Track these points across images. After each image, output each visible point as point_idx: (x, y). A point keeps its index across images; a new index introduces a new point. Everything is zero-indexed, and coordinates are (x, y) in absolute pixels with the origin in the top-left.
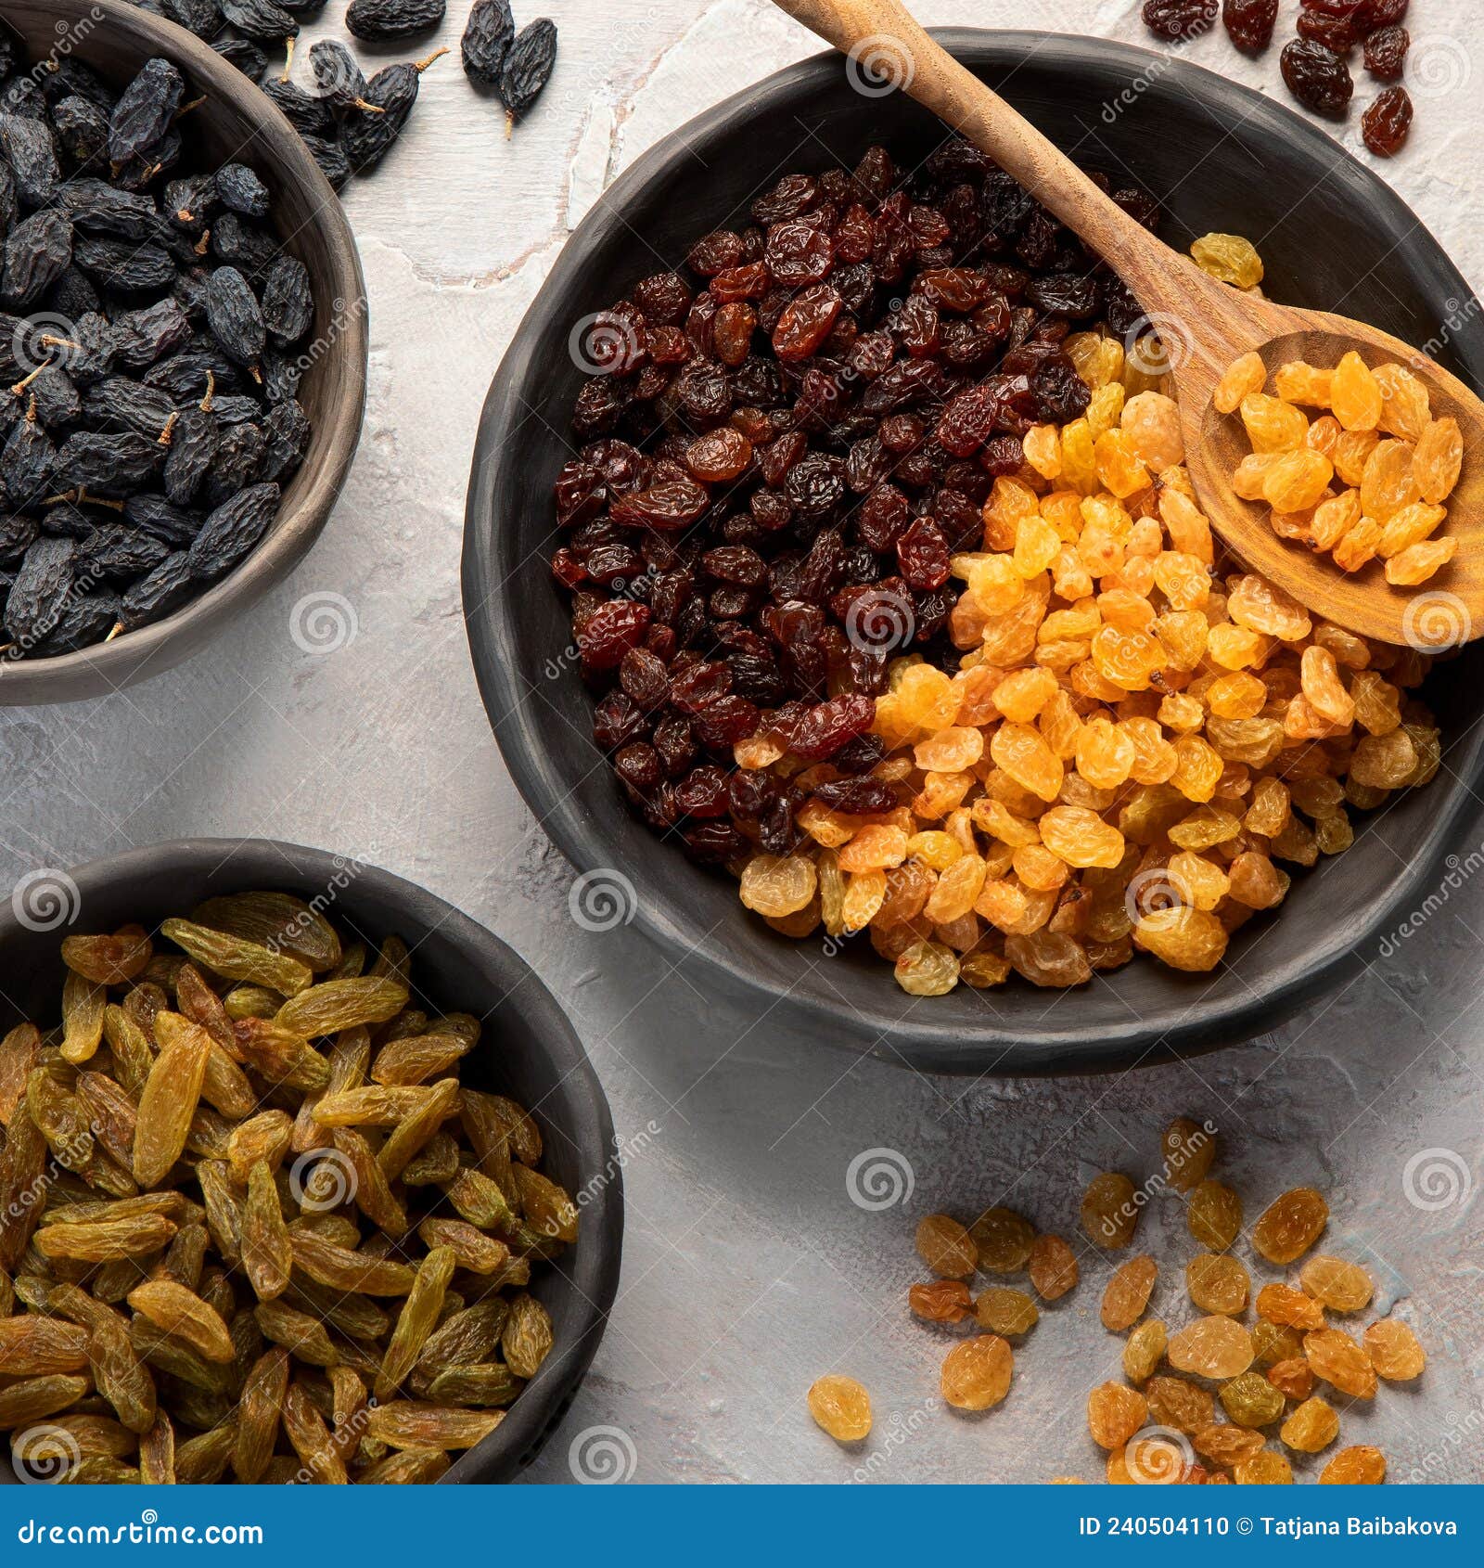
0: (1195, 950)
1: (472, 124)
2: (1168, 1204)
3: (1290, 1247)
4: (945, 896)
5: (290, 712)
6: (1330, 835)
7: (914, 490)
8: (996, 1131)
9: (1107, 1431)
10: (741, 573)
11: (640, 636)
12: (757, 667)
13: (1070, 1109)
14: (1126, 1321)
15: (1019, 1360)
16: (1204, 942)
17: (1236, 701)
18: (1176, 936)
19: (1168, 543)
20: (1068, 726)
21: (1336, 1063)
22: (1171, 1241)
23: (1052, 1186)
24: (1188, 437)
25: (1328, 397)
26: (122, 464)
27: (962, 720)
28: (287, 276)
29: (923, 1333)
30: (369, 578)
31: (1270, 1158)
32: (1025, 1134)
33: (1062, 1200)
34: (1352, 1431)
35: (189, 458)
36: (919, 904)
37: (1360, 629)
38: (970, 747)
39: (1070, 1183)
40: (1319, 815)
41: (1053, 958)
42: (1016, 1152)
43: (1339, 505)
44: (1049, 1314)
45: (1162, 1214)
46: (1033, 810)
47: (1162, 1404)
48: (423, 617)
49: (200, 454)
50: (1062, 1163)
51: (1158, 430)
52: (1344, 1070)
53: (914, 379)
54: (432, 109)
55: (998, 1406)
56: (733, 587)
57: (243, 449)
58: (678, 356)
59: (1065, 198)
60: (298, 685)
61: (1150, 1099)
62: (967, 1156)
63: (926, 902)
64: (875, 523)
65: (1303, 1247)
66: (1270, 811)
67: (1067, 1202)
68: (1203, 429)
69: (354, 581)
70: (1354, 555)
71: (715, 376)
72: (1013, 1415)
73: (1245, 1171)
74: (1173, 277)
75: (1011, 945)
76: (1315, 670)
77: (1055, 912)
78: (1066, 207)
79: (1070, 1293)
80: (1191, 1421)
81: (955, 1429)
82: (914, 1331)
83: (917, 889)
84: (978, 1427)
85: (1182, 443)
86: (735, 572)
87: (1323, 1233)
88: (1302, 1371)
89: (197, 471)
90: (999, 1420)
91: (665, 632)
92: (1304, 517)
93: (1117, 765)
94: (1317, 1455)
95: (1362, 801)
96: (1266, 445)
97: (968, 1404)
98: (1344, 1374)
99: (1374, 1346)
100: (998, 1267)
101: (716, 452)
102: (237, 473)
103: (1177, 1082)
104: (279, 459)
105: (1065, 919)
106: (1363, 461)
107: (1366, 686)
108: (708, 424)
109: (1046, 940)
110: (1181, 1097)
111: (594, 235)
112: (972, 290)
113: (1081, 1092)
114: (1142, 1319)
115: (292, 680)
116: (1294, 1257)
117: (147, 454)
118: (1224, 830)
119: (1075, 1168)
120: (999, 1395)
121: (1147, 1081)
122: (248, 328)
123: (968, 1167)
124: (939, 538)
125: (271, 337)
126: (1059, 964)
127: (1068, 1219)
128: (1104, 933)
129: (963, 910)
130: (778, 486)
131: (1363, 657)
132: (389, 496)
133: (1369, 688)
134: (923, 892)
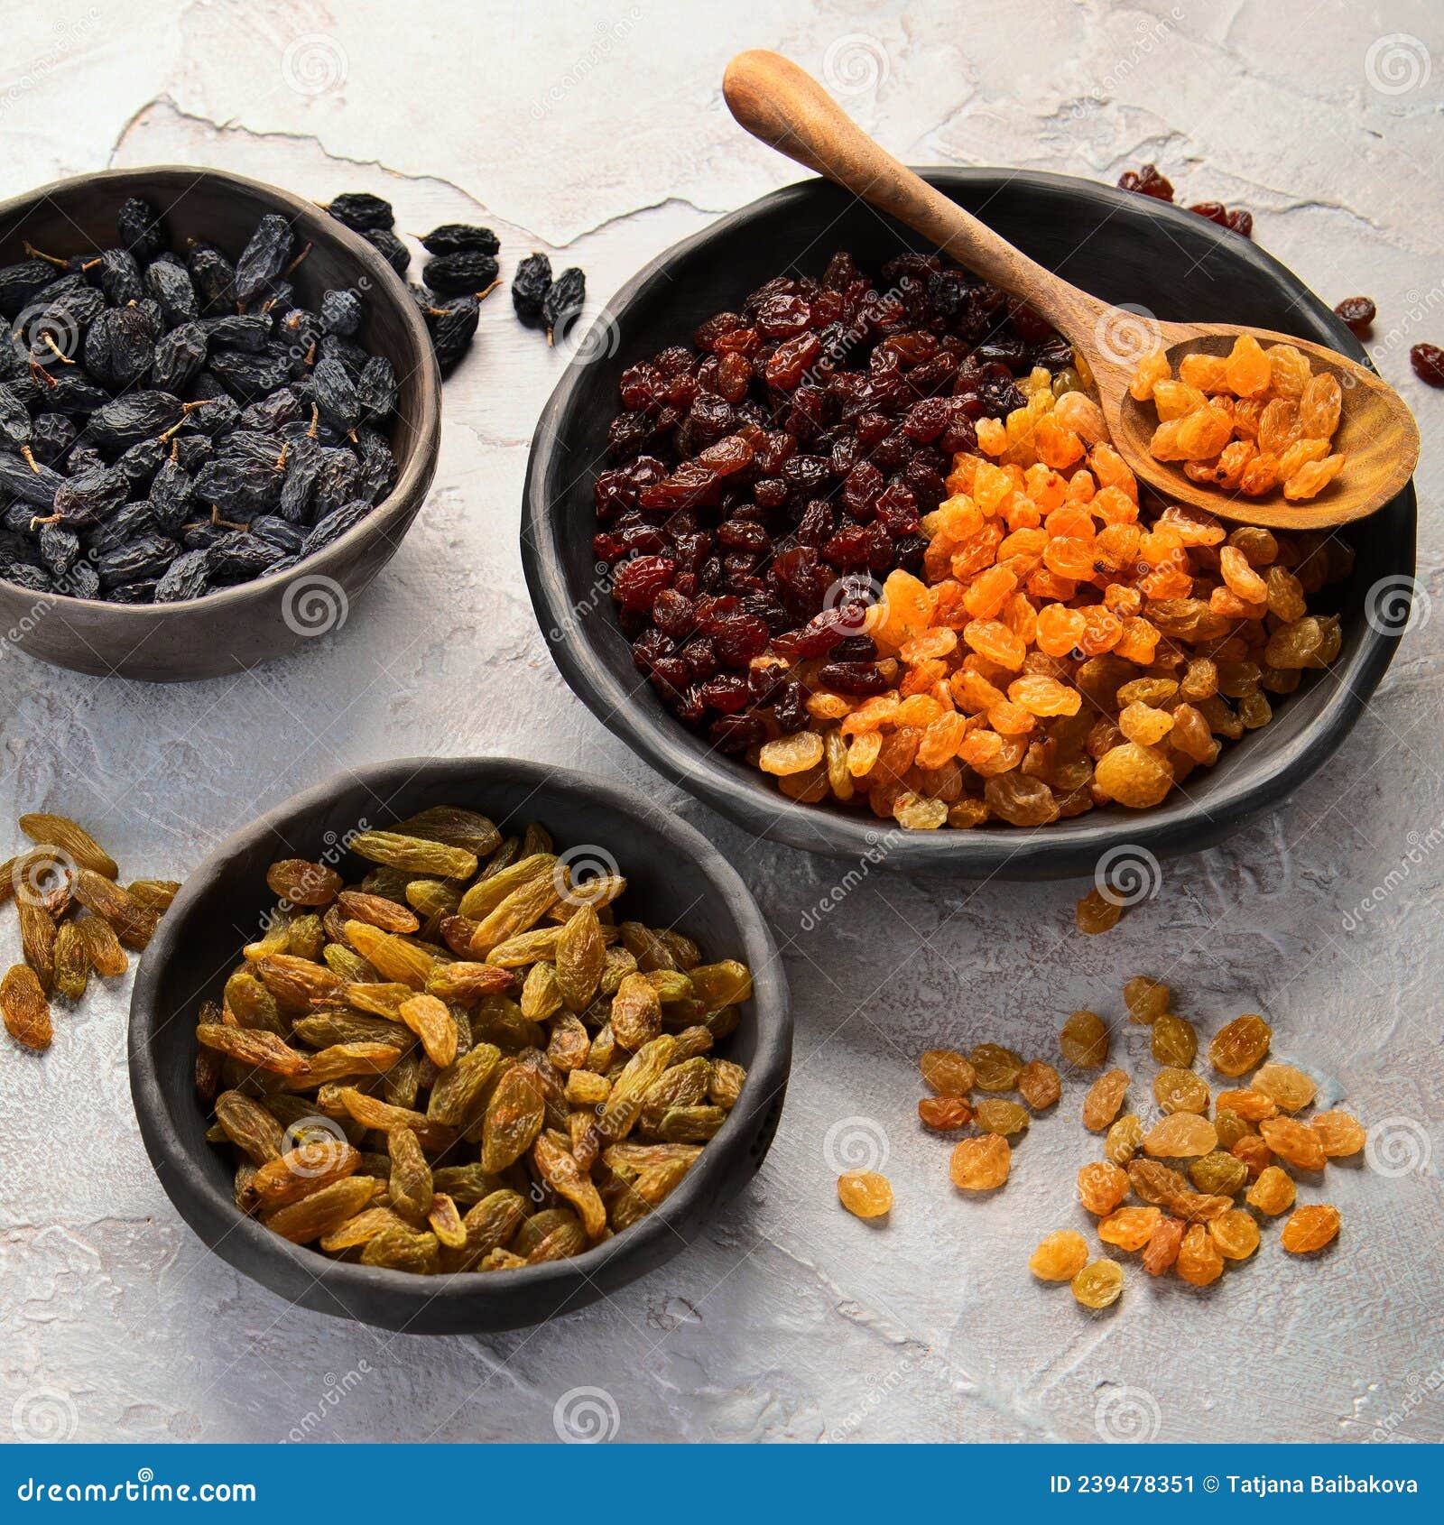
0: (1147, 776)
1: (521, 345)
2: (1132, 1040)
3: (1241, 1059)
4: (933, 742)
5: (388, 728)
6: (1252, 709)
7: (889, 466)
8: (982, 993)
9: (1097, 1199)
10: (749, 535)
11: (669, 580)
12: (766, 601)
13: (1044, 976)
14: (1106, 1118)
15: (1014, 1157)
16: (1155, 768)
17: (1167, 584)
18: (1130, 762)
19: (1098, 485)
20: (1027, 614)
21: (1265, 935)
22: (1137, 1066)
23: (1033, 1031)
24: (1109, 417)
25: (1224, 379)
26: (246, 479)
27: (938, 622)
28: (377, 367)
29: (931, 1140)
30: (449, 638)
31: (1217, 1003)
32: (1007, 995)
33: (1043, 1041)
34: (1306, 1197)
35: (299, 472)
36: (911, 753)
37: (1268, 523)
38: (946, 639)
39: (1048, 1028)
40: (1243, 693)
41: (1028, 794)
42: (1002, 1008)
43: (1242, 446)
44: (1038, 1123)
45: (1129, 1047)
46: (1003, 679)
47: (1142, 1176)
48: (492, 662)
49: (309, 467)
50: (1040, 1014)
51: (1085, 416)
52: (1272, 940)
53: (884, 389)
54: (488, 338)
55: (1001, 1188)
56: (741, 548)
57: (343, 470)
58: (691, 388)
59: (997, 258)
60: (395, 710)
61: (1110, 967)
62: (959, 1012)
63: (917, 751)
64: (856, 490)
65: (1253, 1060)
66: (1203, 675)
67: (1047, 1041)
68: (1122, 412)
69: (437, 640)
70: (1257, 479)
71: (721, 403)
72: (1013, 1197)
73: (1196, 1014)
74: (1089, 309)
75: (991, 786)
76: (1232, 563)
77: (1027, 752)
78: (999, 265)
79: (1054, 1104)
80: (1168, 1189)
81: (963, 1210)
82: (926, 1140)
83: (909, 740)
84: (985, 1207)
85: (1105, 425)
86: (745, 533)
87: (1266, 1056)
88: (1262, 1146)
89: (306, 482)
90: (999, 1201)
91: (687, 576)
92: (1211, 462)
93: (1071, 630)
94: (1279, 1217)
95: (1276, 684)
96: (1176, 414)
97: (975, 1185)
98: (1298, 1145)
99: (1321, 1129)
100: (993, 1085)
101: (726, 451)
102: (337, 491)
103: (1133, 954)
104: (372, 488)
105: (1036, 757)
106: (1258, 415)
107: (1276, 573)
108: (718, 433)
109: (1019, 778)
110: (1137, 964)
111: (620, 305)
112: (925, 344)
113: (1051, 964)
114: (1118, 1116)
115: (389, 707)
116: (1245, 1067)
117: (266, 474)
118: (1167, 686)
119: (1051, 1017)
120: (1001, 1177)
121: (1107, 954)
122: (345, 397)
123: (963, 1020)
124: (910, 496)
125: (365, 410)
126: (1032, 798)
127: (1049, 1053)
128: (1068, 780)
129: (949, 754)
130: (774, 473)
131: (1273, 546)
132: (463, 583)
133: (1280, 575)
134: (913, 744)
